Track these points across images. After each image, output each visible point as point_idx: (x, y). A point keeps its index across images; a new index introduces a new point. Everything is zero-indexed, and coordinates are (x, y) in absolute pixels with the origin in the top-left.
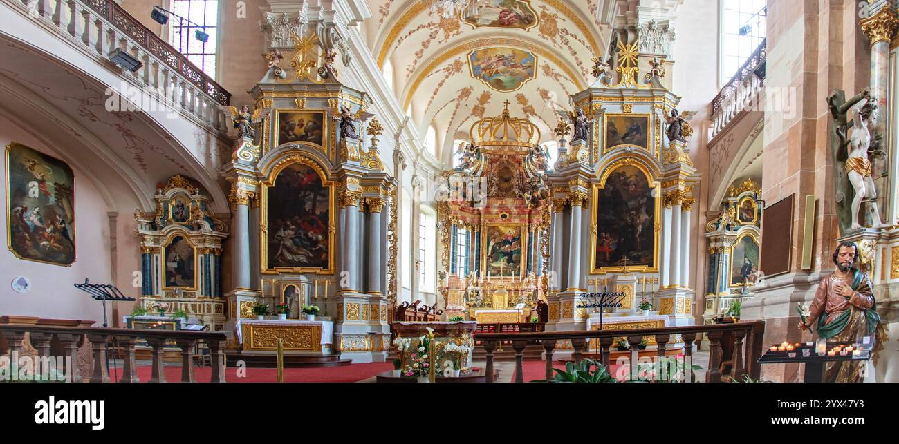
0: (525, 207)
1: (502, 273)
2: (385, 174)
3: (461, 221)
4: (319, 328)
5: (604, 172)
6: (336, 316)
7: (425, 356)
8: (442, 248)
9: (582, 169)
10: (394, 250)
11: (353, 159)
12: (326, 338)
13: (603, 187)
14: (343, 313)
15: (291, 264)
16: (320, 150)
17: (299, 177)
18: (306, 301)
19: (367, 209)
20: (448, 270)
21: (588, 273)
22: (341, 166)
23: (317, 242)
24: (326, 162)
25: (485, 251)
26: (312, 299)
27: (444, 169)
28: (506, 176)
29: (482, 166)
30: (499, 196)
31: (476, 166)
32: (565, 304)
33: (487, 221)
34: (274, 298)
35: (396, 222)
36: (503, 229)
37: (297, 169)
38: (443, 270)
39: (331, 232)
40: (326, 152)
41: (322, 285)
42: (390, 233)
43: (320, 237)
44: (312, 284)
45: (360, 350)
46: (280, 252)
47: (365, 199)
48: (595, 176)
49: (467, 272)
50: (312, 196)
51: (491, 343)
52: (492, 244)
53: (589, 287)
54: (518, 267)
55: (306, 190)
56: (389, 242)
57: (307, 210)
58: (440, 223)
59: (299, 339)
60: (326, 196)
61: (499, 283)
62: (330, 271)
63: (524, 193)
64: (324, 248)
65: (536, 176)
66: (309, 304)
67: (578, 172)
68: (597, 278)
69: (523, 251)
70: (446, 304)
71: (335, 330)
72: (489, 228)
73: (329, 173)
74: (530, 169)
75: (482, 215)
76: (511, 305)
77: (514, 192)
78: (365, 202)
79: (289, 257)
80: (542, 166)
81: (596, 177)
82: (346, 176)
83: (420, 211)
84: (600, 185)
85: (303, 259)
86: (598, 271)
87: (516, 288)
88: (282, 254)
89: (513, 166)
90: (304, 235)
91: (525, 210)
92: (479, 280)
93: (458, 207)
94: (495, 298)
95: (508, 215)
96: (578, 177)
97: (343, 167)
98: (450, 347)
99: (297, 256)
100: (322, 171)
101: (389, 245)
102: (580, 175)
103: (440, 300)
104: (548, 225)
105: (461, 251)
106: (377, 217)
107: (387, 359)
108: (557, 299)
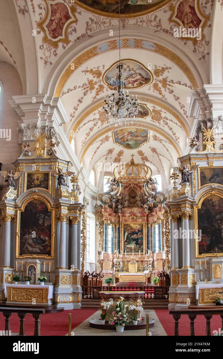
1: (133, 251)
3: (109, 222)
4: (47, 290)
6: (54, 281)
9: (188, 198)
10: (84, 244)
11: (64, 197)
12: (50, 296)
13: (200, 208)
14: (59, 281)
15: (32, 253)
16: (47, 192)
17: (36, 206)
18: (40, 274)
19: (70, 223)
20: (103, 250)
21: (194, 257)
23: (45, 241)
24: (51, 199)
25: (123, 238)
26: (42, 273)
28: (133, 195)
29: (120, 190)
30: (129, 207)
31: (116, 191)
32: (182, 276)
33: (123, 221)
34: (22, 272)
35: (85, 229)
36: (132, 225)
37: (35, 202)
38: (100, 250)
39: (52, 235)
40: (50, 193)
41: (48, 265)
42: (82, 235)
43: (47, 238)
44: (42, 264)
45: (67, 302)
46: (25, 246)
47: (69, 217)
48: (195, 202)
49: (113, 251)
50: (43, 216)
52: (126, 234)
54: (142, 247)
55: (40, 213)
56: (81, 240)
57: (40, 223)
58: (98, 223)
59: (36, 296)
60: (50, 216)
61: (132, 257)
62: (52, 257)
63: (143, 205)
64: (49, 244)
66: (41, 276)
68: (200, 260)
69: (144, 238)
70: (102, 270)
71: (54, 290)
72: (125, 225)
73: (52, 204)
75: (121, 218)
76: (139, 270)
77: (138, 204)
78: (69, 219)
79: (30, 249)
82: (61, 206)
85: (38, 250)
86: (200, 256)
87: (141, 259)
88: (27, 248)
89: (136, 189)
90: (38, 237)
92: (120, 255)
93: (108, 214)
94: (130, 266)
95: (135, 217)
97: (60, 201)
98: (132, 308)
99: (35, 249)
100: (48, 203)
101: (81, 241)
102: (187, 202)
106: (76, 227)
107: (81, 307)
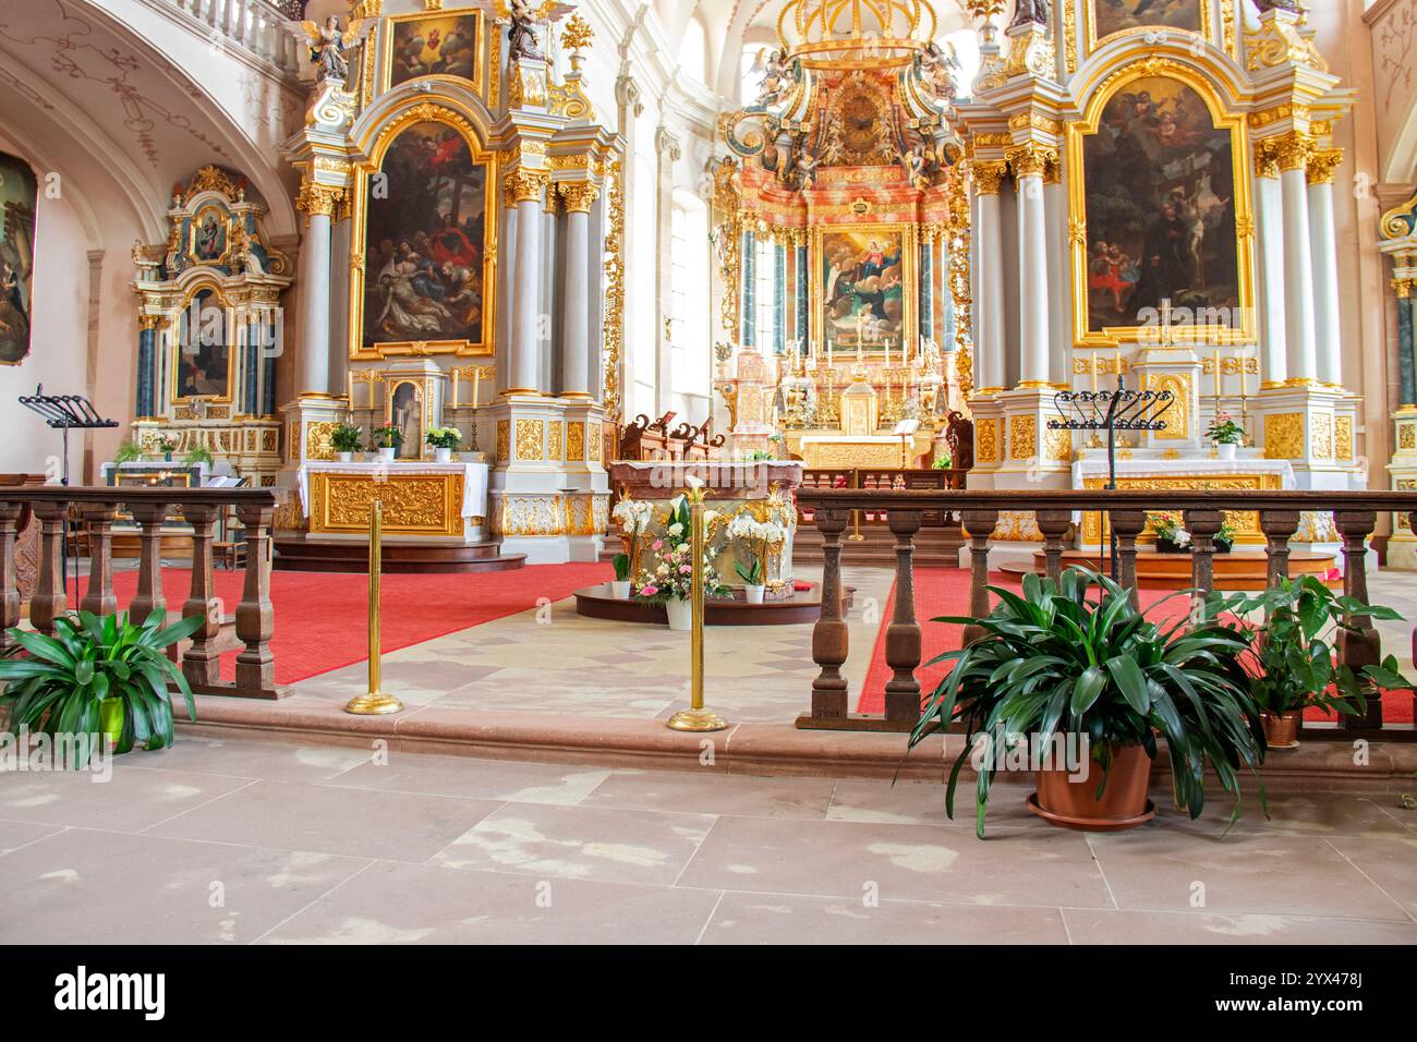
0: (908, 186)
1: (859, 344)
2: (597, 129)
3: (763, 225)
4: (459, 480)
5: (1094, 94)
6: (493, 449)
7: (684, 548)
8: (722, 287)
9: (1037, 89)
10: (618, 295)
11: (533, 102)
12: (473, 505)
13: (1094, 130)
14: (508, 444)
15: (408, 335)
16: (468, 89)
17: (427, 148)
18: (436, 417)
19: (561, 207)
20: (736, 339)
21: (1070, 343)
22: (510, 117)
23: (458, 285)
24: (480, 113)
25: (819, 292)
26: (448, 413)
27: (723, 110)
28: (862, 117)
29: (807, 98)
30: (846, 163)
31: (792, 98)
32: (1015, 420)
33: (821, 221)
34: (372, 412)
35: (620, 231)
36: (857, 238)
37: (424, 131)
38: (725, 338)
39: (487, 260)
40: (480, 91)
41: (468, 379)
42: (608, 257)
43: (466, 273)
44: (447, 378)
45: (543, 532)
46: (386, 311)
47: (557, 184)
48: (1071, 105)
49: (778, 343)
50: (452, 185)
51: (835, 514)
52: (834, 274)
53: (1076, 378)
54: (898, 328)
55: (441, 174)
56: (607, 278)
57: (442, 216)
58: (717, 231)
59: (417, 505)
60: (478, 184)
61: (854, 369)
62: (484, 347)
63: (904, 154)
64: (473, 296)
65: (931, 114)
66: (442, 423)
67: (1029, 97)
68: (1094, 356)
69: (907, 290)
70: (734, 421)
71: (491, 484)
72: (827, 239)
73: (487, 136)
74: (915, 97)
75: (811, 208)
76: (884, 424)
77: (882, 152)
78: (557, 192)
79: (404, 319)
80: (944, 90)
81: (1075, 108)
82: (519, 138)
83: (671, 204)
84: (1088, 127)
85: (431, 323)
86: (1096, 338)
87: (895, 380)
88: (390, 315)
89: (875, 92)
90: (434, 270)
91: (910, 192)
92: (807, 361)
93: (755, 192)
94: (847, 406)
95: (869, 204)
96: (1030, 108)
97: (514, 121)
98: (740, 526)
99: (420, 317)
100: (472, 133)
101: (606, 282)
102: (1034, 103)
103: (719, 413)
104: (965, 224)
105: (765, 292)
106: (581, 222)
107: (602, 556)
108: (996, 408)
